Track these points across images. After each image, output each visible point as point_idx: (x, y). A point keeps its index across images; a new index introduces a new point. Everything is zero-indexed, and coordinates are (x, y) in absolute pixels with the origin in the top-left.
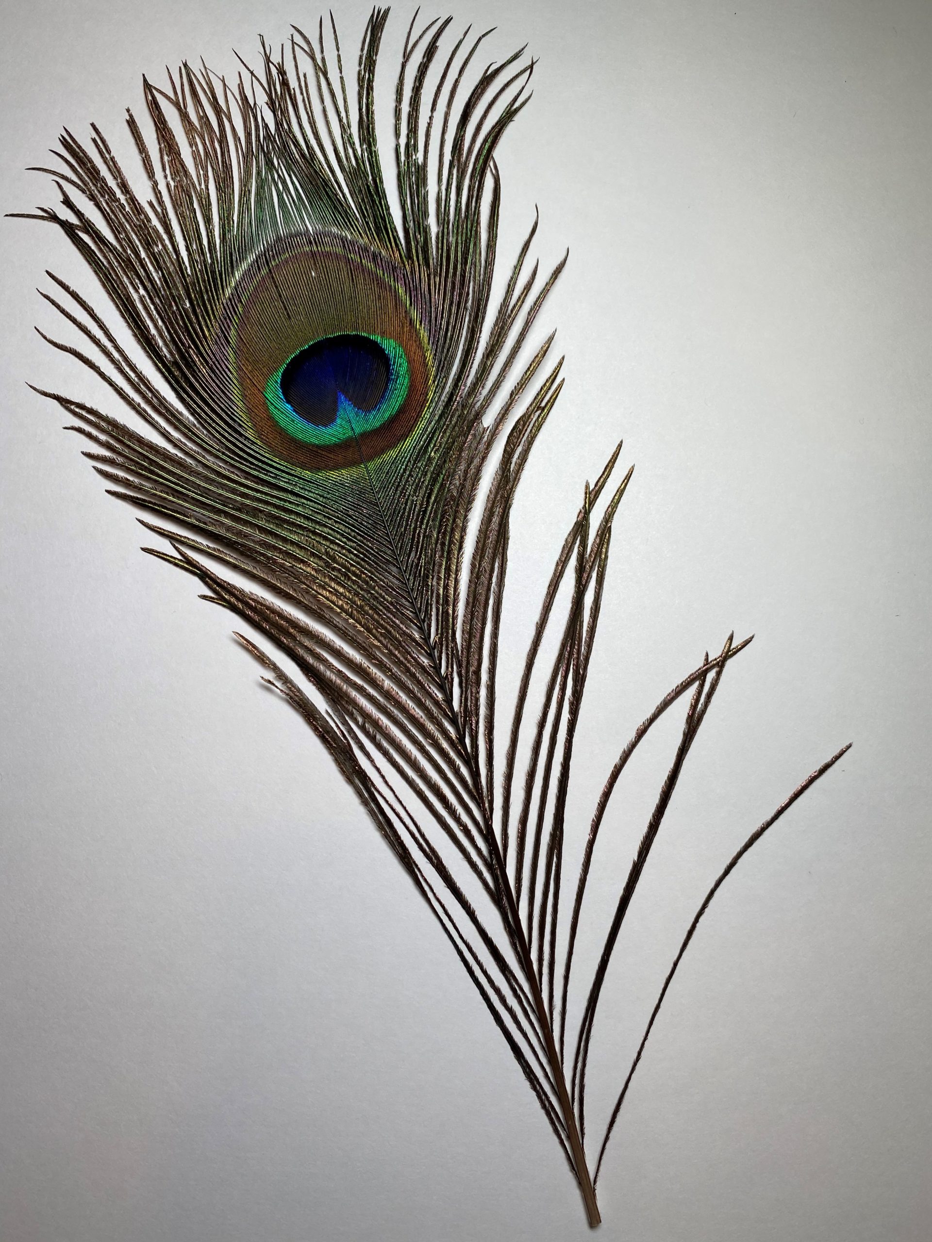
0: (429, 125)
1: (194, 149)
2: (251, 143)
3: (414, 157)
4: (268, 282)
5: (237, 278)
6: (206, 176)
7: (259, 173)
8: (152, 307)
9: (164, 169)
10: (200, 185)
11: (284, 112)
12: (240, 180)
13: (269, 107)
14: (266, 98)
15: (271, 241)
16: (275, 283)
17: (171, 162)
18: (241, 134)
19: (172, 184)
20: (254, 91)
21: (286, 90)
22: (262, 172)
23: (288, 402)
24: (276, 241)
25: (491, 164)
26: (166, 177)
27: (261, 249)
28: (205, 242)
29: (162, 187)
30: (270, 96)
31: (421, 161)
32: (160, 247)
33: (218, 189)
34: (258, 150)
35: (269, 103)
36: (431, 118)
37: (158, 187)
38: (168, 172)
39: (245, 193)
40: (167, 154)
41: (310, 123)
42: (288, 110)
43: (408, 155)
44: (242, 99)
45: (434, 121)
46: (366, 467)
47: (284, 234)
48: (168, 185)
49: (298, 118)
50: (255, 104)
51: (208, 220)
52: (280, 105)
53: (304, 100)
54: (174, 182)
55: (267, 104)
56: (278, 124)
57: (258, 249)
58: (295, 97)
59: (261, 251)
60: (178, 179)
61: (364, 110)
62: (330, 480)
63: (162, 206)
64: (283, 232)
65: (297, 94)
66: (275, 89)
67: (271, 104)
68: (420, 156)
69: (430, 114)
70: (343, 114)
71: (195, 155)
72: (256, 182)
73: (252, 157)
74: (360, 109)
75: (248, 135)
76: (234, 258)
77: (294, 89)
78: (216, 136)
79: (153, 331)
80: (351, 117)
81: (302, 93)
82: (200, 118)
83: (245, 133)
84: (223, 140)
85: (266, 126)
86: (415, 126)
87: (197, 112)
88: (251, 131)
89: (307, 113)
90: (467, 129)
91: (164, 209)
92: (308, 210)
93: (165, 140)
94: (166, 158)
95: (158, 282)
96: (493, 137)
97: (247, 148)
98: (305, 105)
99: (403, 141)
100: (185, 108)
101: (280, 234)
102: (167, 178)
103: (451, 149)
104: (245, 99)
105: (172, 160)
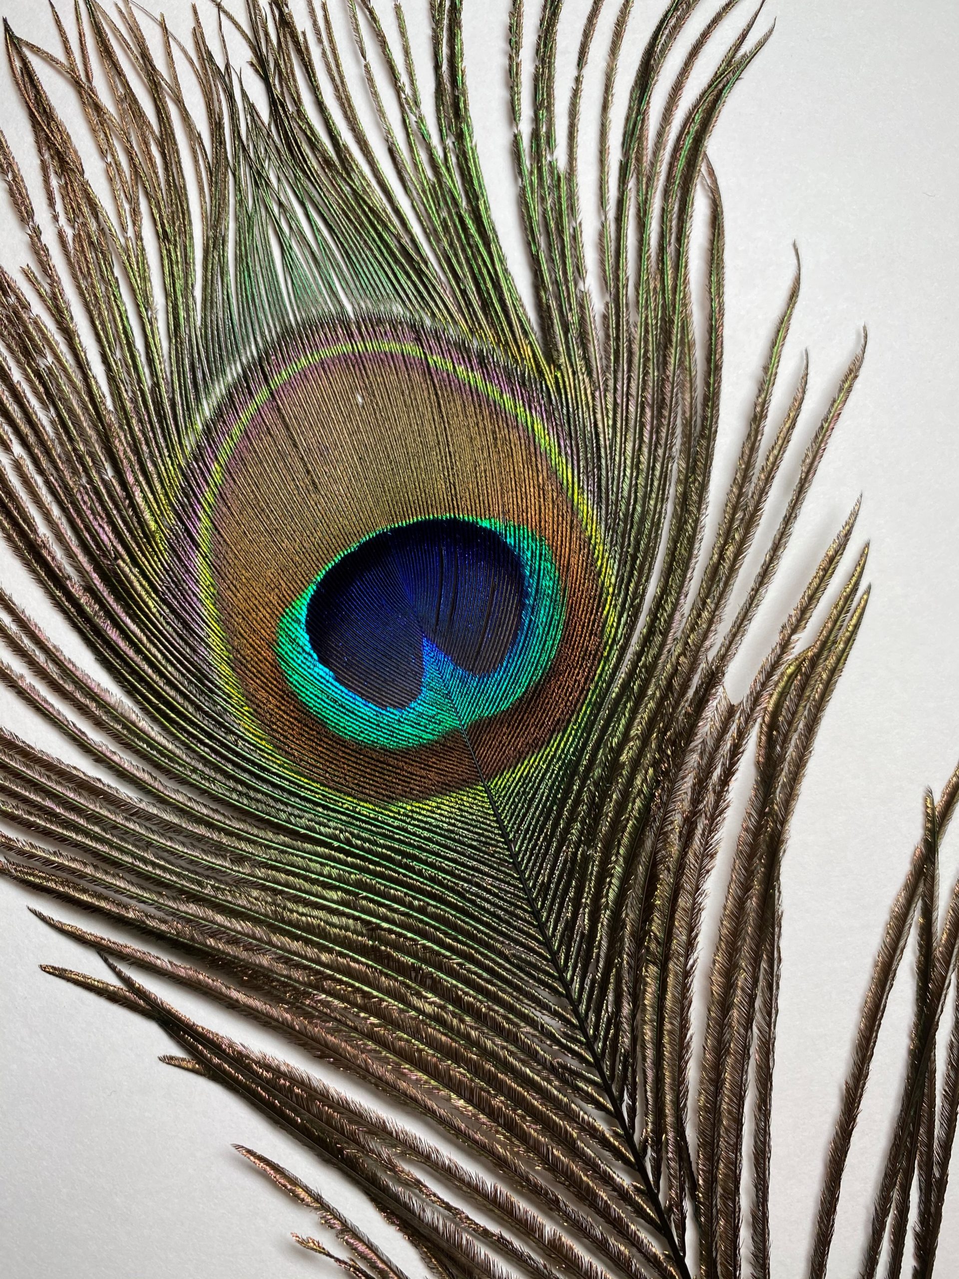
0: (576, 94)
1: (109, 159)
2: (222, 143)
3: (549, 158)
4: (270, 418)
5: (207, 413)
6: (135, 212)
7: (241, 203)
8: (39, 480)
9: (51, 203)
10: (124, 229)
11: (286, 78)
12: (204, 217)
13: (257, 71)
14: (248, 55)
15: (271, 335)
16: (284, 421)
17: (64, 188)
18: (202, 126)
19: (69, 232)
20: (224, 41)
21: (288, 36)
22: (246, 198)
23: (323, 661)
24: (282, 337)
25: (704, 169)
26: (56, 218)
27: (251, 352)
28: (139, 344)
29: (49, 238)
30: (256, 49)
31: (562, 164)
32: (50, 359)
33: (163, 237)
34: (236, 156)
35: (255, 61)
36: (578, 80)
37: (42, 238)
38: (59, 207)
39: (215, 243)
40: (56, 173)
41: (339, 98)
42: (293, 75)
43: (537, 156)
44: (201, 58)
45: (584, 86)
46: (487, 790)
47: (296, 320)
48: (61, 235)
49: (315, 89)
50: (227, 66)
51: (143, 302)
52: (277, 65)
53: (324, 53)
54: (73, 227)
55: (252, 64)
56: (274, 103)
57: (246, 353)
58: (307, 48)
59: (253, 356)
60: (80, 220)
61: (445, 67)
62: (415, 819)
63: (50, 277)
64: (295, 316)
65: (309, 42)
66: (267, 34)
67: (260, 65)
68: (560, 156)
69: (575, 73)
70: (404, 79)
71: (113, 174)
72: (237, 218)
73: (226, 170)
74: (437, 67)
75: (216, 127)
76: (199, 375)
77: (304, 33)
78: (153, 133)
79: (43, 529)
80: (419, 84)
81: (320, 41)
82: (119, 101)
83: (211, 123)
84: (166, 140)
85: (251, 109)
86: (549, 95)
87: (113, 89)
88: (221, 118)
89: (333, 79)
90: (652, 100)
91: (54, 281)
92: (341, 271)
93: (51, 146)
94: (54, 182)
95: (49, 429)
96: (703, 111)
97: (216, 154)
98: (327, 65)
99: (525, 127)
100: (89, 80)
101: (289, 320)
102: (57, 221)
103: (620, 139)
104: (206, 57)
105: (66, 183)
